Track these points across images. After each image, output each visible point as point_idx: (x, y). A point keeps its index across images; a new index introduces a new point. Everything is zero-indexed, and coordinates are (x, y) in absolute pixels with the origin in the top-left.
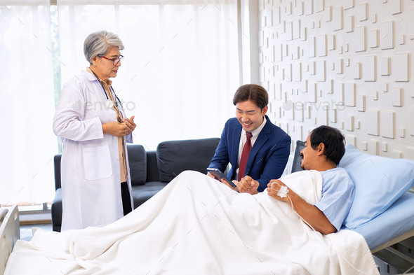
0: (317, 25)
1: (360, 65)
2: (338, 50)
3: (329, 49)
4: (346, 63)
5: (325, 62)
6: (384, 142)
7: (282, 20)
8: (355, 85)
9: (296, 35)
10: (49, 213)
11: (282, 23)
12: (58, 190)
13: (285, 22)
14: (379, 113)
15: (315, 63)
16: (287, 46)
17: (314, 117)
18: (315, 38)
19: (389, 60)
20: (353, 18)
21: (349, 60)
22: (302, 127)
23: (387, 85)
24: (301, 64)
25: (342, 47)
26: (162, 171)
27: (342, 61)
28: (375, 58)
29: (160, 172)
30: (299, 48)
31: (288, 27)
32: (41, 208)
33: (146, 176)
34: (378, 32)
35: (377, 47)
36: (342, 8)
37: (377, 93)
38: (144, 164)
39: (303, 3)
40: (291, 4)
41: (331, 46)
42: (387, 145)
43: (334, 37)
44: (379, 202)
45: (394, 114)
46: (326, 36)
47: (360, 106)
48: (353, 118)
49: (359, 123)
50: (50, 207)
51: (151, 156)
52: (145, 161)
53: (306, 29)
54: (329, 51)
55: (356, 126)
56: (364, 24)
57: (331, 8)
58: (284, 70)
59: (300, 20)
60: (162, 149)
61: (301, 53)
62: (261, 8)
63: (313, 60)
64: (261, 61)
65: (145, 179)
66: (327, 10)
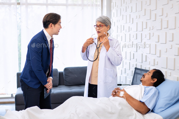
0: (138, 17)
1: (159, 36)
2: (148, 28)
3: (144, 28)
4: (152, 35)
5: (142, 34)
6: (170, 71)
7: (122, 14)
8: (156, 45)
9: (128, 21)
10: (14, 98)
11: (122, 16)
12: (18, 88)
13: (123, 15)
14: (167, 58)
15: (137, 34)
16: (124, 26)
17: (136, 58)
18: (137, 23)
19: (173, 34)
20: (156, 14)
21: (153, 33)
22: (130, 62)
23: (172, 45)
24: (130, 34)
25: (150, 28)
26: (66, 81)
27: (150, 33)
28: (166, 33)
29: (65, 81)
30: (129, 27)
31: (125, 17)
32: (10, 96)
33: (58, 83)
34: (168, 21)
35: (167, 28)
36: (150, 10)
37: (167, 49)
38: (57, 77)
39: (132, 7)
40: (126, 7)
41: (144, 27)
42: (171, 73)
43: (146, 23)
44: (170, 101)
45: (175, 59)
46: (142, 22)
47: (158, 55)
48: (154, 60)
49: (157, 62)
50: (14, 96)
51: (61, 74)
52: (58, 76)
53: (133, 19)
54: (143, 29)
55: (156, 63)
56: (161, 17)
57: (145, 10)
58: (122, 36)
59: (130, 15)
60: (66, 71)
61: (130, 30)
62: (112, 9)
63: (136, 32)
64: (111, 32)
65: (58, 84)
66: (143, 11)
